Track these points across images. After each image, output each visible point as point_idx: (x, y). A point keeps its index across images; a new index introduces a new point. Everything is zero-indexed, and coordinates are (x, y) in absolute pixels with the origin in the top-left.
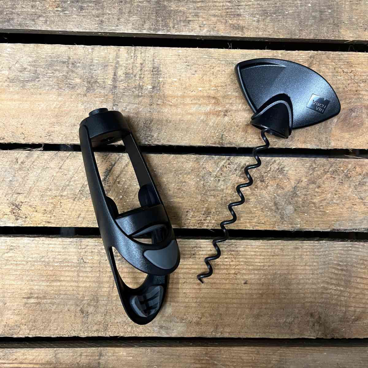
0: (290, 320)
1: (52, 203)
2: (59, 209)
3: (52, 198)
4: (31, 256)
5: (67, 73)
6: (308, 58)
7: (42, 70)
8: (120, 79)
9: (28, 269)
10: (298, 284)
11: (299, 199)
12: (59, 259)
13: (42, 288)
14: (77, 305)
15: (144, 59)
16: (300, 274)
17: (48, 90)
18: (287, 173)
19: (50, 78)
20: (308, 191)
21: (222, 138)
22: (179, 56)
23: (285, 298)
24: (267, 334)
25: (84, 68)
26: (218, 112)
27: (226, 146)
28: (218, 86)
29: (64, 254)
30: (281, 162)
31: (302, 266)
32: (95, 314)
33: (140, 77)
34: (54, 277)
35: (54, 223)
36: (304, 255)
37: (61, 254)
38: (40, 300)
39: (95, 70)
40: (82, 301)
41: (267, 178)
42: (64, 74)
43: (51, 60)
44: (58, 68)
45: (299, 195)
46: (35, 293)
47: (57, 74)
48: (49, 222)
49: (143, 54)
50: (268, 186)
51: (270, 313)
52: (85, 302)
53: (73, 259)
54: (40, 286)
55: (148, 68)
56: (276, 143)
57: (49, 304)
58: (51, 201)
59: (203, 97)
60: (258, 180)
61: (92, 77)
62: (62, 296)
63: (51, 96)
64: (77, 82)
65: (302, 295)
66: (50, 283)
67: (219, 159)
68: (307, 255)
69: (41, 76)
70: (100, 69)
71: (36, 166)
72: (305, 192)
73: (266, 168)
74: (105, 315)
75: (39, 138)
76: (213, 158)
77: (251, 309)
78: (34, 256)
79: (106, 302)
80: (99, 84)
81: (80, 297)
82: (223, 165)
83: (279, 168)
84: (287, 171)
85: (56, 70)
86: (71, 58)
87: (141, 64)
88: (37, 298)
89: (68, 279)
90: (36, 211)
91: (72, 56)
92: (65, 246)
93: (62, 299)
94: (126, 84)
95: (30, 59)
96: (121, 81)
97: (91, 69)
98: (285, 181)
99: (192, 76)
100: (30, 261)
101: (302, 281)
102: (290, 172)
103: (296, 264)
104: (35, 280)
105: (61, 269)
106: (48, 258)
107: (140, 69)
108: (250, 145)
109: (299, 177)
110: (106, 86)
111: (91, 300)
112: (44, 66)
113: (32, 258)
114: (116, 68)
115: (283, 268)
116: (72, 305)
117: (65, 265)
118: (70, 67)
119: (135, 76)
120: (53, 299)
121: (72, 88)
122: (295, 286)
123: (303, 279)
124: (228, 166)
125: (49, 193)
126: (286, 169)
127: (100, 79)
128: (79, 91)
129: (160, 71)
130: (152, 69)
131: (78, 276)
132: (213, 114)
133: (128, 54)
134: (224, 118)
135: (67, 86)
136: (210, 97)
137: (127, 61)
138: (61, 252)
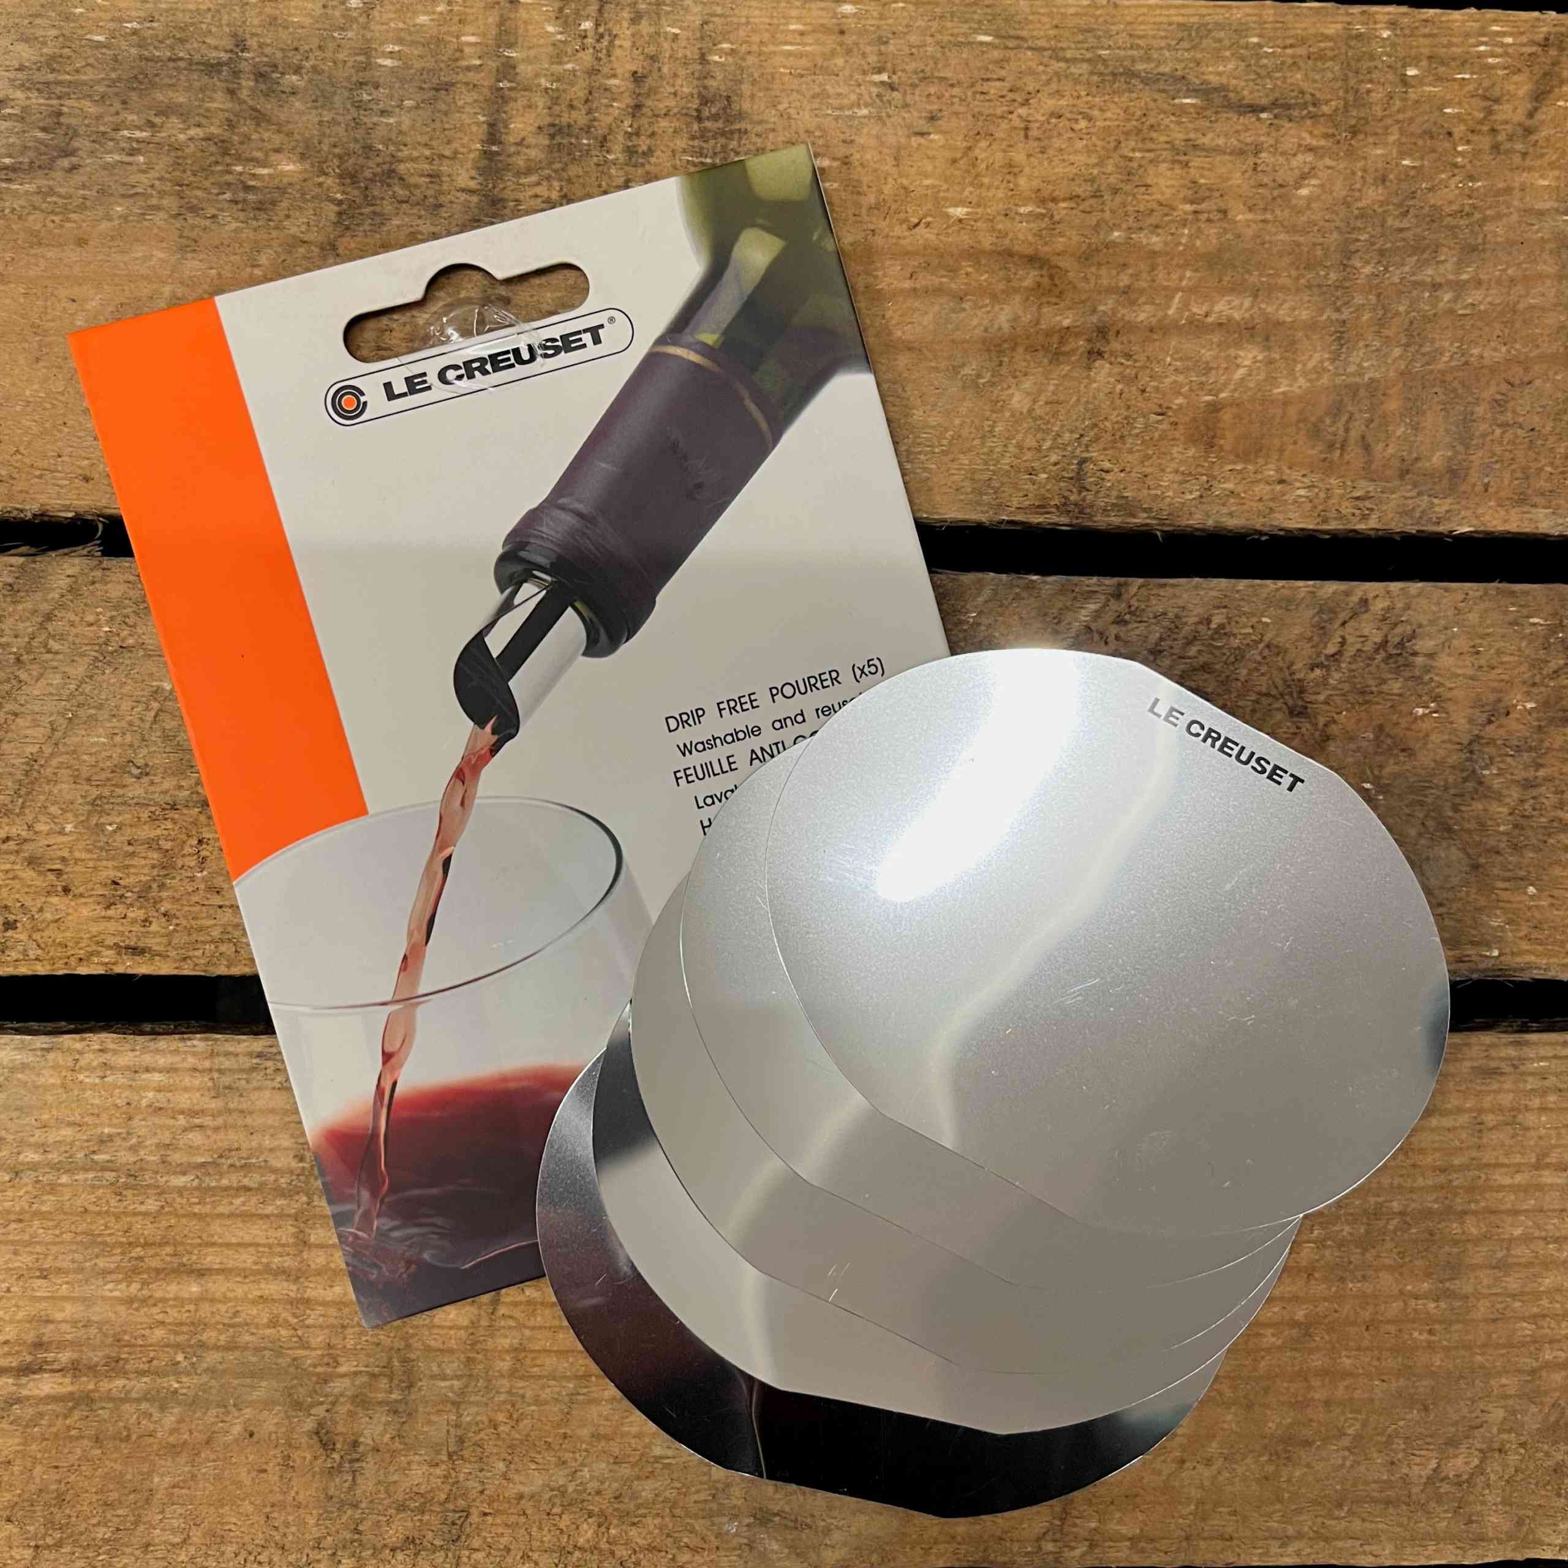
0: (1460, 1463)
1: (152, 844)
2: (192, 879)
3: (153, 819)
4: (38, 1136)
5: (231, 125)
6: (1534, 49)
7: (92, 109)
8: (520, 162)
9: (22, 1211)
10: (1503, 1266)
11: (1495, 808)
12: (191, 1149)
13: (98, 1313)
14: (298, 1405)
15: (651, 50)
16: (1515, 1213)
17: (125, 218)
18: (1428, 669)
19: (132, 152)
20: (1539, 766)
21: (1078, 478)
22: (842, 32)
23: (1430, 1347)
24: (1340, 1544)
25: (322, 99)
26: (1055, 339)
27: (1101, 521)
28: (1054, 200)
29: (220, 1121)
30: (1400, 605)
31: (1518, 1169)
32: (393, 1453)
33: (631, 151)
34: (169, 1249)
35: (164, 956)
36: (1527, 1108)
37: (207, 1121)
38: (88, 1384)
39: (383, 113)
40: (325, 1380)
41: (1321, 698)
42: (214, 130)
43: (141, 58)
44: (181, 98)
45: (1496, 784)
46: (61, 1346)
47: (175, 130)
48: (136, 951)
49: (644, 22)
50: (1328, 738)
51: (1350, 1431)
52: (337, 1386)
53: (271, 1150)
54: (87, 1301)
55: (671, 103)
56: (1368, 504)
57: (138, 1401)
58: (146, 832)
59: (974, 255)
60: (1277, 705)
61: (368, 148)
62: (212, 1358)
63: (139, 252)
64: (283, 174)
65: (1527, 1329)
66: (145, 1283)
67: (1062, 591)
68: (1543, 1109)
69: (82, 144)
70: (408, 103)
71: (61, 637)
72: (1526, 767)
73: (1316, 639)
74: (450, 1455)
75: (78, 483)
76: (1030, 586)
77: (1249, 1407)
78: (52, 1136)
79: (456, 1383)
80: (407, 186)
81: (310, 1358)
82: (1088, 629)
83: (1385, 643)
84: (1431, 656)
85: (166, 111)
86: (253, 43)
87: (637, 78)
88: (75, 1369)
89: (247, 1259)
90: (66, 890)
91: (253, 35)
92: (226, 1080)
93: (211, 1371)
94: (556, 184)
95: (25, 53)
96: (528, 172)
97: (359, 105)
98: (1420, 711)
99: (915, 141)
100: (34, 1167)
101: (1522, 1253)
102: (1445, 661)
103: (1488, 1157)
104: (59, 1271)
105: (207, 1209)
106: (133, 1149)
107: (629, 101)
108: (1231, 514)
109: (1494, 690)
110: (443, 199)
111: (373, 1376)
112: (101, 89)
113: (44, 1148)
114: (498, 100)
115: (1420, 1182)
116: (268, 1404)
117: (225, 1182)
118: (244, 94)
119: (603, 142)
120: (165, 1375)
121: (260, 207)
122: (1485, 1277)
123: (1527, 1239)
124: (1114, 630)
125: (136, 790)
126: (1423, 645)
127: (413, 160)
128: (294, 227)
129: (741, 115)
130: (695, 104)
131: (304, 1243)
132: (1032, 349)
133: (566, 23)
134: (1090, 369)
135: (228, 196)
136: (1009, 253)
137: (558, 58)
138: (202, 1112)
